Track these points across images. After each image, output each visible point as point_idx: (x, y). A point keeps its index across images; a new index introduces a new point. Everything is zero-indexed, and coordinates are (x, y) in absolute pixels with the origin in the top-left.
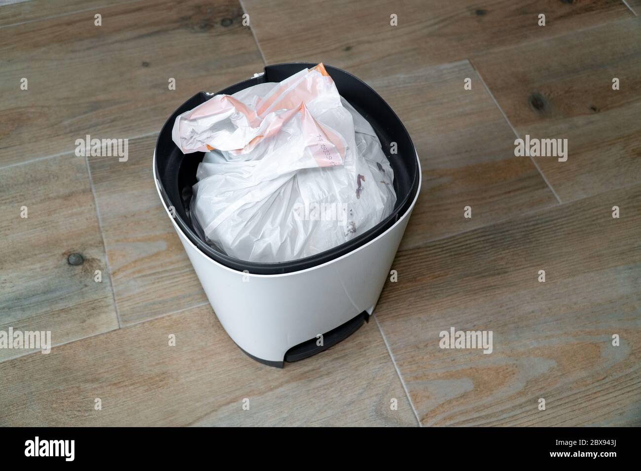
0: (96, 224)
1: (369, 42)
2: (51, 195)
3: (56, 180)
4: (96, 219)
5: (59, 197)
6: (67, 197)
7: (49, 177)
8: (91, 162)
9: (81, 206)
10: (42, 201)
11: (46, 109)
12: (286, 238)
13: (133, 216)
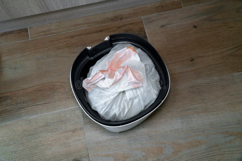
0: (86, 146)
1: (202, 57)
2: (67, 130)
3: (70, 122)
4: (85, 143)
5: (70, 131)
6: (74, 131)
7: (66, 120)
8: (83, 113)
9: (79, 136)
10: (64, 132)
11: (64, 84)
12: (121, 111)
13: (100, 143)
